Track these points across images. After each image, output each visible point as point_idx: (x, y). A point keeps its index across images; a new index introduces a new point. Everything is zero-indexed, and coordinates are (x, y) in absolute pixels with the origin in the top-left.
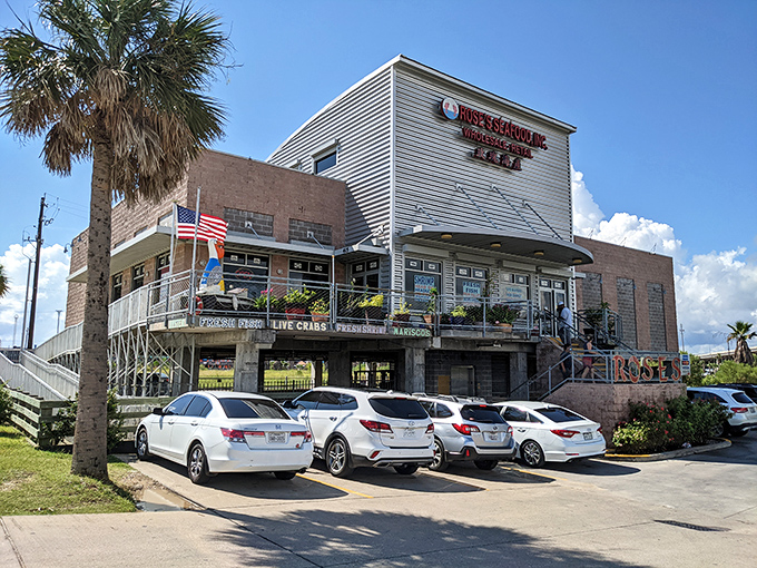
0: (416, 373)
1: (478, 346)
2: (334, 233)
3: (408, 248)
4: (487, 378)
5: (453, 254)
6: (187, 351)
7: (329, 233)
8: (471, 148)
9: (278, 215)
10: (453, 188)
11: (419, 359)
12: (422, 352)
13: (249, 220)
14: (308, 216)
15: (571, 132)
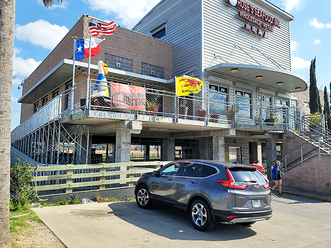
0: (220, 150)
1: (253, 135)
2: (166, 72)
3: (211, 78)
4: (247, 154)
5: (234, 83)
6: (84, 137)
7: (163, 72)
8: (242, 25)
9: (135, 60)
10: (233, 46)
11: (221, 142)
12: (223, 138)
13: (119, 62)
14: (151, 61)
15: (291, 20)
